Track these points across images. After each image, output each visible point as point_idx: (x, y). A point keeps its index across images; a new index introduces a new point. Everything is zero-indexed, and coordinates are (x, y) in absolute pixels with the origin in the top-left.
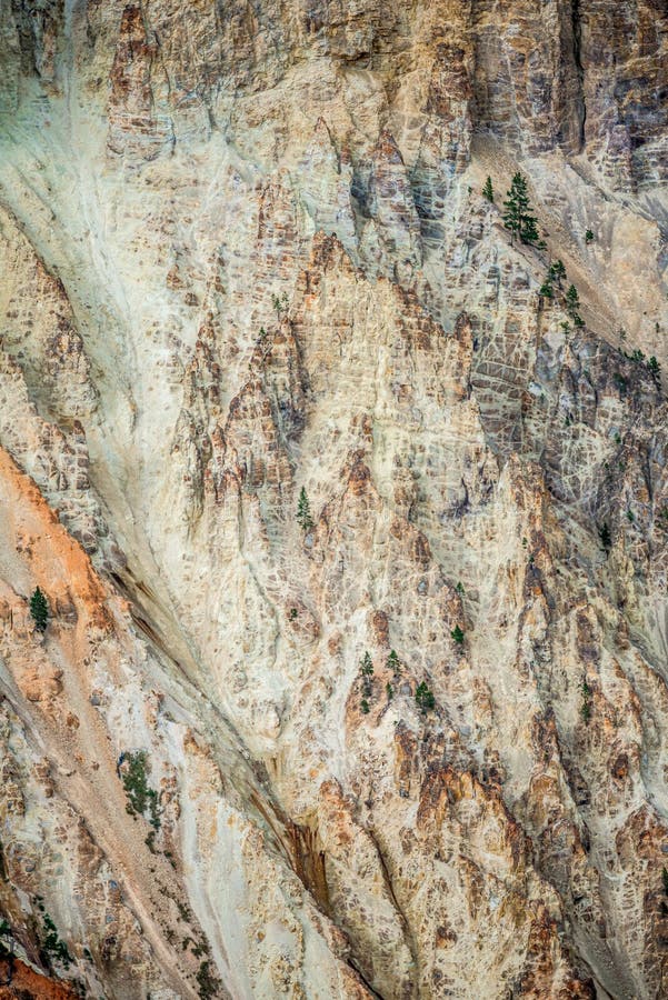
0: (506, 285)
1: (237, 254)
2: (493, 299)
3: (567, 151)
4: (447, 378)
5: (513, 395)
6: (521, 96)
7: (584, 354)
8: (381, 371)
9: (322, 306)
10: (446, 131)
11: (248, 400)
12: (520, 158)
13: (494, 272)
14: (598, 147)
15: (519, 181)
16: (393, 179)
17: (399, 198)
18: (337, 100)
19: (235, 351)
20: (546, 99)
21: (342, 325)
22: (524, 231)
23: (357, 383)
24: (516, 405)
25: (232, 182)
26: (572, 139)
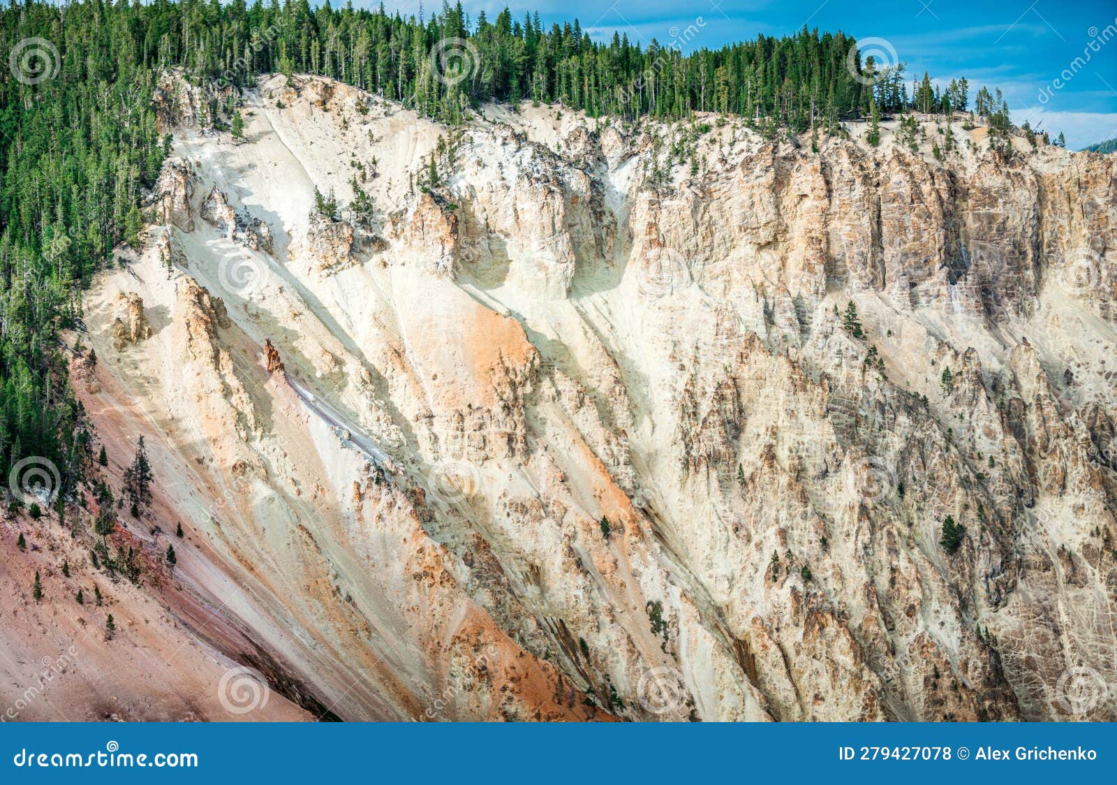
0: (846, 358)
1: (705, 344)
2: (839, 365)
3: (876, 289)
4: (816, 406)
5: (851, 415)
6: (851, 262)
7: (888, 394)
8: (781, 403)
9: (750, 370)
10: (813, 280)
11: (711, 419)
12: (852, 293)
13: (839, 352)
14: (893, 287)
15: (851, 304)
16: (785, 305)
17: (789, 314)
18: (756, 266)
19: (704, 394)
20: (865, 263)
21: (760, 379)
22: (855, 330)
23: (768, 409)
24: (852, 420)
25: (702, 308)
26: (879, 283)
